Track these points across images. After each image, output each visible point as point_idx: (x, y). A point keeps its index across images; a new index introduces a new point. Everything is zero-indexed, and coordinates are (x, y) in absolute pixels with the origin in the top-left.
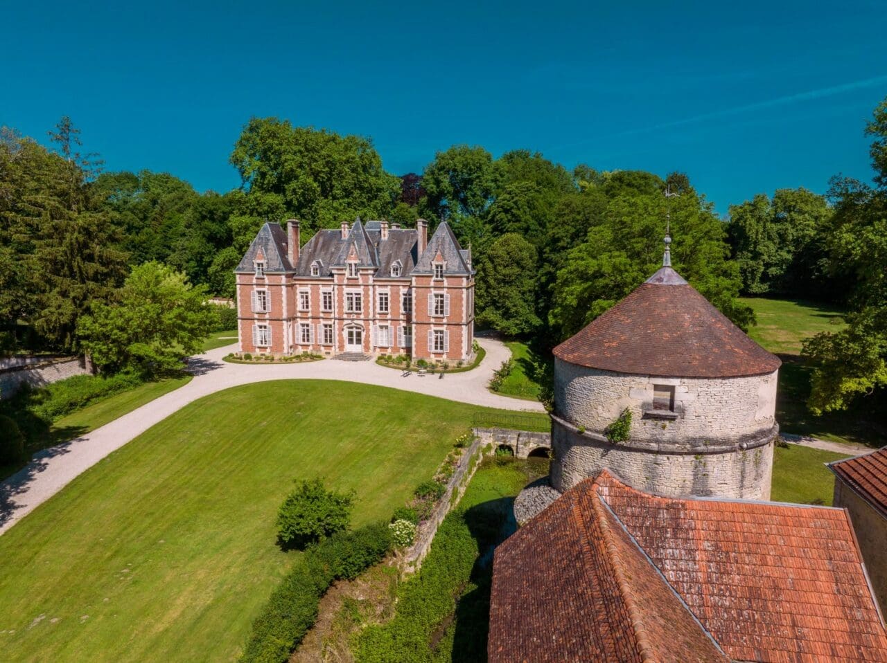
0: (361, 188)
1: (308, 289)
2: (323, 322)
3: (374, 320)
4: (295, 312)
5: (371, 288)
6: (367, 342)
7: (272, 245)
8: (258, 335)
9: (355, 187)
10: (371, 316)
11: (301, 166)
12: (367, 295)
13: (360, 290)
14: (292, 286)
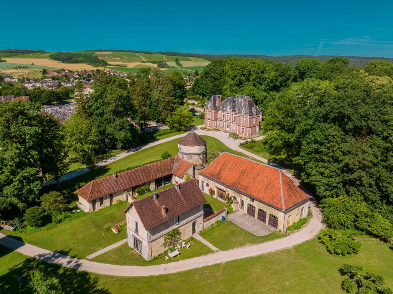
0: (260, 78)
1: (220, 113)
2: (223, 122)
3: (232, 123)
4: (217, 118)
5: (232, 115)
6: (230, 128)
7: (213, 102)
8: (208, 123)
9: (257, 78)
10: (231, 122)
11: (239, 73)
12: (231, 116)
13: (230, 115)
14: (217, 112)
